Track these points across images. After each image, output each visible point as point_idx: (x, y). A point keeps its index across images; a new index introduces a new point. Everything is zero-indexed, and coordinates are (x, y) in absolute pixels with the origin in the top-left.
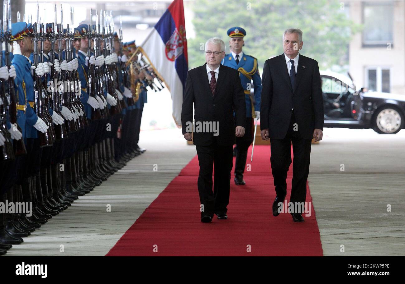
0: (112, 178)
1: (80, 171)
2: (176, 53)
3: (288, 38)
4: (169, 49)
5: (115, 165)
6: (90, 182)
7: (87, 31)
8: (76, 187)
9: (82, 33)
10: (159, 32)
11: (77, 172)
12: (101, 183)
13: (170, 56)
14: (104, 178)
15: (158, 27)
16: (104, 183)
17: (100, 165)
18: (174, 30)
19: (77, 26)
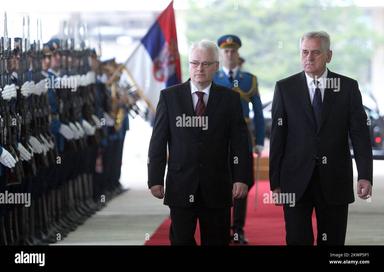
0: (89, 221)
1: (52, 214)
2: (167, 72)
3: (306, 47)
4: (157, 67)
5: (92, 205)
6: (63, 227)
7: (58, 47)
8: (46, 233)
9: (52, 49)
10: (146, 46)
11: (48, 215)
12: (76, 227)
13: (159, 75)
14: (80, 222)
15: (144, 41)
16: (80, 228)
17: (76, 206)
18: (163, 44)
19: (46, 40)
